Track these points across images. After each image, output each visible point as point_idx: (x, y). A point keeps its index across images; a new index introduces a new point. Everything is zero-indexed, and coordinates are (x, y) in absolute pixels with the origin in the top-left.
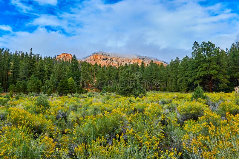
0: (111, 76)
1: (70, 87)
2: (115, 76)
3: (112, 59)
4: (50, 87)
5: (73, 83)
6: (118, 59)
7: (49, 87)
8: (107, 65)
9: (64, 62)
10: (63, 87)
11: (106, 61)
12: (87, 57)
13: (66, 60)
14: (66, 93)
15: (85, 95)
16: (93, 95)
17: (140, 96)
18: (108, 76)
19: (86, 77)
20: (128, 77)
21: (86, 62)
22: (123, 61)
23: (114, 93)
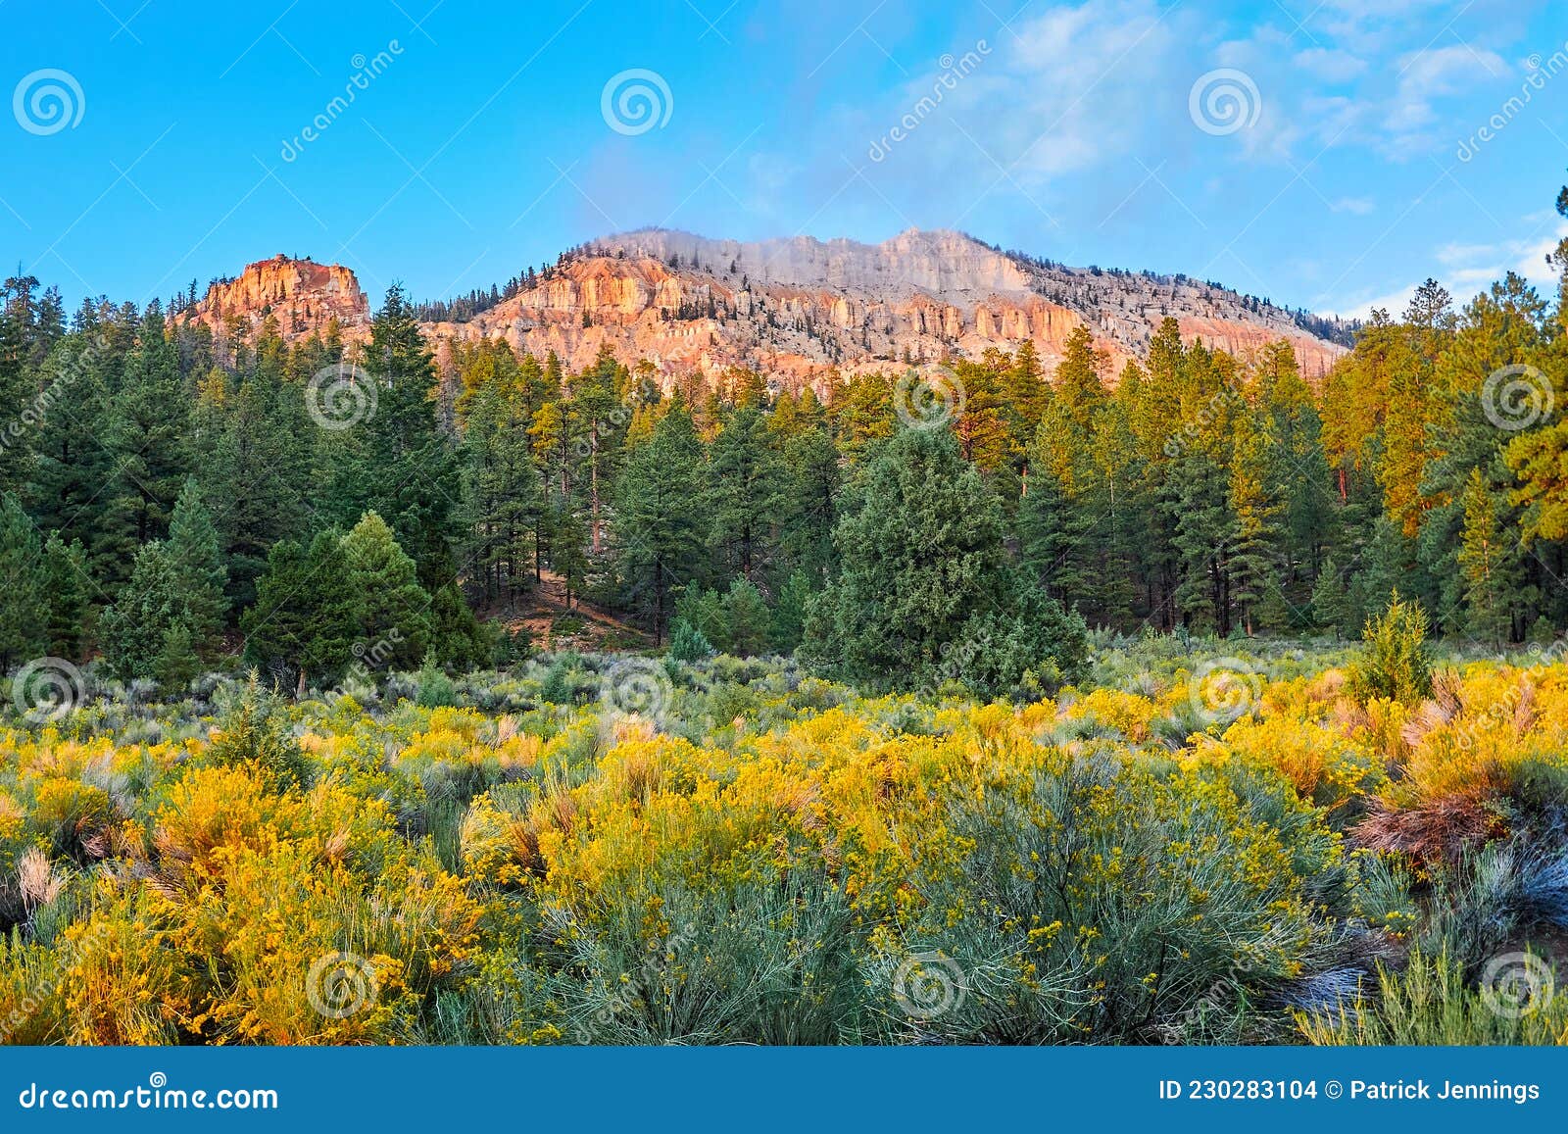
0: (760, 492)
1: (361, 608)
2: (802, 483)
3: (770, 305)
4: (177, 606)
5: (392, 565)
6: (828, 299)
7: (165, 608)
8: (712, 371)
9: (281, 348)
10: (298, 606)
11: (711, 326)
12: (512, 292)
13: (299, 326)
14: (331, 663)
15: (509, 686)
16: (588, 680)
17: (1033, 684)
18: (730, 487)
19: (512, 504)
20: (916, 506)
21: (503, 344)
22: (880, 324)
23: (792, 662)
